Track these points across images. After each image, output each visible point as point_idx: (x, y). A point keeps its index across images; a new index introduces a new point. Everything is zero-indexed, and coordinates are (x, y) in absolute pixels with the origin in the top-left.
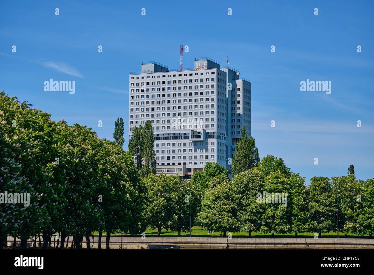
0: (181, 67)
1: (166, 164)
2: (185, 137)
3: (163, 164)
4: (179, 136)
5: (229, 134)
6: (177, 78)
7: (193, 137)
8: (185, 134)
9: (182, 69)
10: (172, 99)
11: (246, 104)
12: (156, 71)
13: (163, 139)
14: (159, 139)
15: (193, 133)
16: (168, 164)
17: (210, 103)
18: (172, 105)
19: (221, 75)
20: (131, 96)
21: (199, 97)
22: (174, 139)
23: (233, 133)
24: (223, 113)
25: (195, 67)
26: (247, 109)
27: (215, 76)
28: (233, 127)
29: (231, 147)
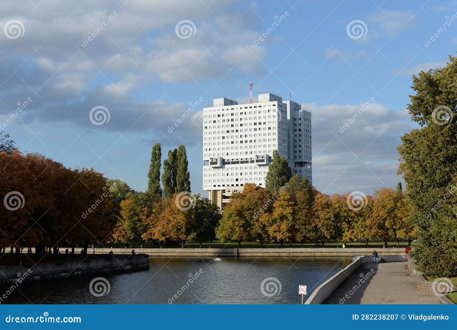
0: (251, 100)
1: (235, 185)
2: (251, 161)
3: (233, 185)
4: (246, 160)
5: (292, 158)
6: (244, 110)
7: (257, 161)
8: (251, 159)
9: (251, 102)
10: (239, 128)
11: (307, 132)
12: (225, 105)
13: (233, 164)
14: (229, 163)
15: (258, 158)
16: (237, 185)
17: (272, 131)
18: (239, 134)
19: (281, 106)
20: (205, 127)
21: (262, 126)
22: (242, 163)
23: (296, 157)
24: (284, 140)
25: (259, 100)
26: (308, 136)
27: (276, 108)
28: (296, 152)
29: (294, 169)
